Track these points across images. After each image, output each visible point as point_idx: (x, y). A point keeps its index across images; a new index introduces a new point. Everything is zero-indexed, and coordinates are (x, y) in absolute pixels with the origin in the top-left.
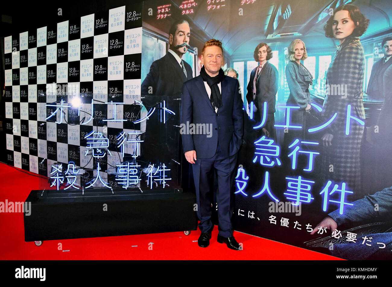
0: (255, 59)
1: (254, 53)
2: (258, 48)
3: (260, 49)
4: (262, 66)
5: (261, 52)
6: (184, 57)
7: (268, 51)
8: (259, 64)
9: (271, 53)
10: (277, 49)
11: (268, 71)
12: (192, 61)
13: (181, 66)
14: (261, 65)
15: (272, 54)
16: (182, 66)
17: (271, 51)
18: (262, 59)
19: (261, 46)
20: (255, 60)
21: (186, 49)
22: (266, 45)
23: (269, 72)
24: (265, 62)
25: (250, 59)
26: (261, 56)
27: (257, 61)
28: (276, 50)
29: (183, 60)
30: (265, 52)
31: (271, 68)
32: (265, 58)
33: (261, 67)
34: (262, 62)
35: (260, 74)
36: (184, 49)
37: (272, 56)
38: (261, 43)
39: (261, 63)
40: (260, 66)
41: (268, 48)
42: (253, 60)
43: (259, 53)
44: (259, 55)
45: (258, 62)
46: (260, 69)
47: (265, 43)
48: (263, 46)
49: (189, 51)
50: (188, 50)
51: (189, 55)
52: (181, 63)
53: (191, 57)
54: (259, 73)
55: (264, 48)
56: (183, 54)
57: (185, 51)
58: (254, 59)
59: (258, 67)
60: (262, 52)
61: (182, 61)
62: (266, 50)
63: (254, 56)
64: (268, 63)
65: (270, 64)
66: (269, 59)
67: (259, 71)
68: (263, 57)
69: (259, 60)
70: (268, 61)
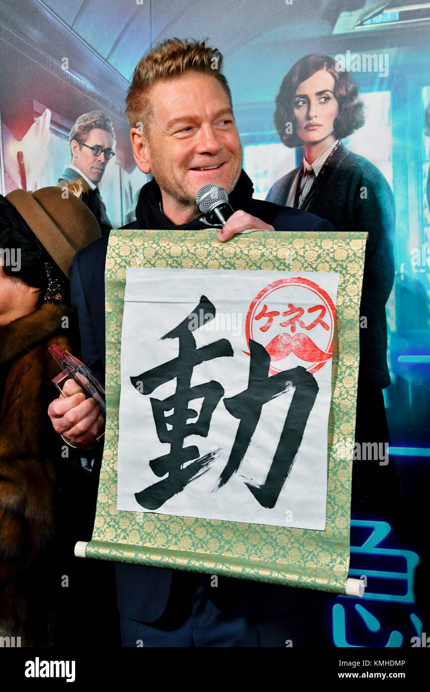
1: (274, 107)
2: (295, 79)
3: (303, 85)
5: (307, 99)
7: (343, 92)
8: (300, 157)
9: (356, 102)
10: (385, 86)
11: (343, 190)
14: (310, 163)
15: (360, 106)
17: (354, 93)
18: (313, 133)
19: (305, 69)
20: (282, 140)
22: (331, 63)
23: (351, 197)
24: (330, 146)
25: (258, 133)
26: (308, 118)
27: (289, 144)
28: (380, 89)
30: (327, 99)
31: (356, 176)
32: (328, 127)
34: (316, 150)
35: (305, 203)
37: (362, 117)
38: (307, 58)
39: (310, 152)
40: (307, 166)
41: (342, 78)
42: (271, 140)
43: (299, 107)
44: (300, 113)
46: (307, 185)
47: (324, 53)
48: (318, 67)
54: (301, 203)
55: (322, 80)
58: (274, 132)
59: (293, 174)
60: (314, 100)
62: (331, 92)
63: (275, 121)
64: (345, 153)
65: (354, 155)
66: (349, 134)
67: (302, 191)
68: (321, 125)
69: (299, 139)
70: (343, 144)
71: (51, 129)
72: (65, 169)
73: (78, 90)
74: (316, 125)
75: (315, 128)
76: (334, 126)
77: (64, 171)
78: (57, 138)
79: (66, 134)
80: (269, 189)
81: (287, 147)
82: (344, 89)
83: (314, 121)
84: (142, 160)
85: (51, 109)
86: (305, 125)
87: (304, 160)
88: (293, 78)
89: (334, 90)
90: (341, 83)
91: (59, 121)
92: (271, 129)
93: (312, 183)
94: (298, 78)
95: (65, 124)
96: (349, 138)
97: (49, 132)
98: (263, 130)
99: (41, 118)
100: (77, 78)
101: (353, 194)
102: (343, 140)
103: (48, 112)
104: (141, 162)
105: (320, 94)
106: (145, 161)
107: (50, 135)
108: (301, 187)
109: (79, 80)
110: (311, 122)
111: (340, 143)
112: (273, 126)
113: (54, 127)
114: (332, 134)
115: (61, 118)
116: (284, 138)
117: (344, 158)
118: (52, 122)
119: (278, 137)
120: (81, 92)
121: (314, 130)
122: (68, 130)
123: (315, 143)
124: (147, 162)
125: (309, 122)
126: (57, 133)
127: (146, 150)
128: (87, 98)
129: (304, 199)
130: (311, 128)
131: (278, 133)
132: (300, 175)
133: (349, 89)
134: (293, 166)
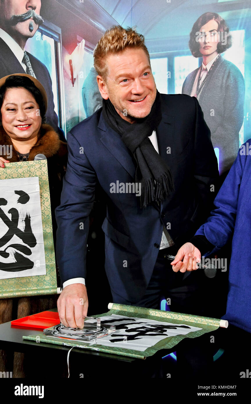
0: (192, 52)
1: (189, 38)
3: (203, 27)
4: (209, 67)
6: (30, 46)
8: (201, 63)
9: (228, 35)
10: (241, 25)
11: (221, 78)
12: (49, 56)
13: (24, 67)
14: (206, 65)
15: (230, 37)
16: (28, 68)
17: (227, 31)
18: (208, 52)
19: (204, 19)
20: (193, 54)
21: (35, 27)
22: (217, 17)
23: (224, 81)
24: (214, 57)
25: (181, 51)
26: (205, 43)
27: (196, 56)
28: (240, 29)
29: (28, 53)
31: (227, 71)
32: (214, 48)
33: (206, 70)
34: (208, 59)
35: (203, 84)
36: (30, 26)
37: (231, 42)
38: (205, 14)
39: (205, 60)
40: (204, 67)
41: (222, 23)
42: (187, 54)
45: (197, 60)
46: (204, 75)
47: (214, 12)
48: (211, 19)
49: (42, 33)
50: (39, 29)
51: (42, 42)
52: (24, 61)
53: (46, 46)
54: (200, 84)
55: (213, 24)
56: (27, 38)
57: (31, 31)
58: (189, 50)
59: (198, 70)
61: (27, 56)
62: (216, 30)
63: (189, 45)
64: (222, 60)
65: (226, 61)
66: (224, 51)
67: (201, 78)
68: (211, 47)
69: (201, 53)
70: (222, 56)
71: (85, 49)
72: (91, 68)
73: (98, 31)
74: (209, 47)
75: (208, 48)
76: (217, 47)
77: (90, 69)
78: (87, 53)
79: (92, 51)
80: (186, 78)
81: (195, 57)
82: (223, 29)
83: (208, 45)
84: (104, 92)
85: (85, 39)
86: (203, 46)
87: (203, 63)
88: (199, 24)
89: (218, 29)
90: (221, 26)
91: (88, 45)
92: (187, 49)
93: (206, 75)
94: (201, 24)
95: (91, 46)
96: (224, 53)
97: (84, 50)
98: (183, 49)
99: (80, 43)
100: (97, 25)
101: (225, 79)
102: (221, 54)
103: (84, 41)
104: (103, 94)
105: (211, 31)
106: (105, 93)
107: (84, 52)
108: (201, 77)
109: (98, 25)
110: (207, 45)
111: (220, 55)
112: (188, 47)
113: (86, 48)
114: (216, 51)
115: (89, 44)
116: (193, 53)
117: (222, 62)
118: (86, 45)
119: (191, 52)
120: (99, 31)
121: (207, 49)
122: (93, 49)
123: (208, 55)
124: (106, 94)
125: (205, 45)
126: (87, 51)
127: (105, 88)
128: (101, 34)
129: (202, 82)
130: (206, 48)
131: (191, 50)
132: (200, 71)
133: (225, 29)
134: (197, 66)
